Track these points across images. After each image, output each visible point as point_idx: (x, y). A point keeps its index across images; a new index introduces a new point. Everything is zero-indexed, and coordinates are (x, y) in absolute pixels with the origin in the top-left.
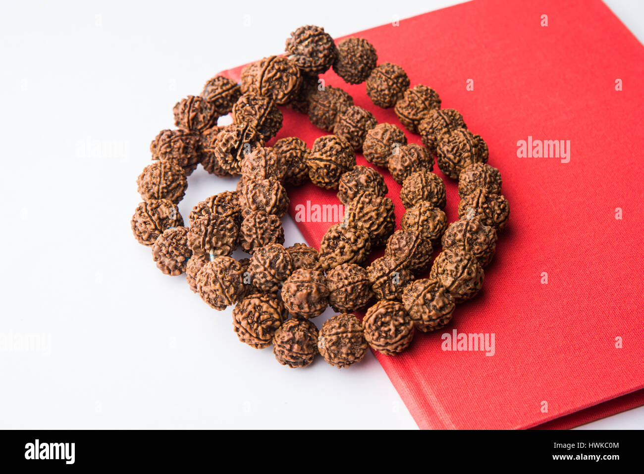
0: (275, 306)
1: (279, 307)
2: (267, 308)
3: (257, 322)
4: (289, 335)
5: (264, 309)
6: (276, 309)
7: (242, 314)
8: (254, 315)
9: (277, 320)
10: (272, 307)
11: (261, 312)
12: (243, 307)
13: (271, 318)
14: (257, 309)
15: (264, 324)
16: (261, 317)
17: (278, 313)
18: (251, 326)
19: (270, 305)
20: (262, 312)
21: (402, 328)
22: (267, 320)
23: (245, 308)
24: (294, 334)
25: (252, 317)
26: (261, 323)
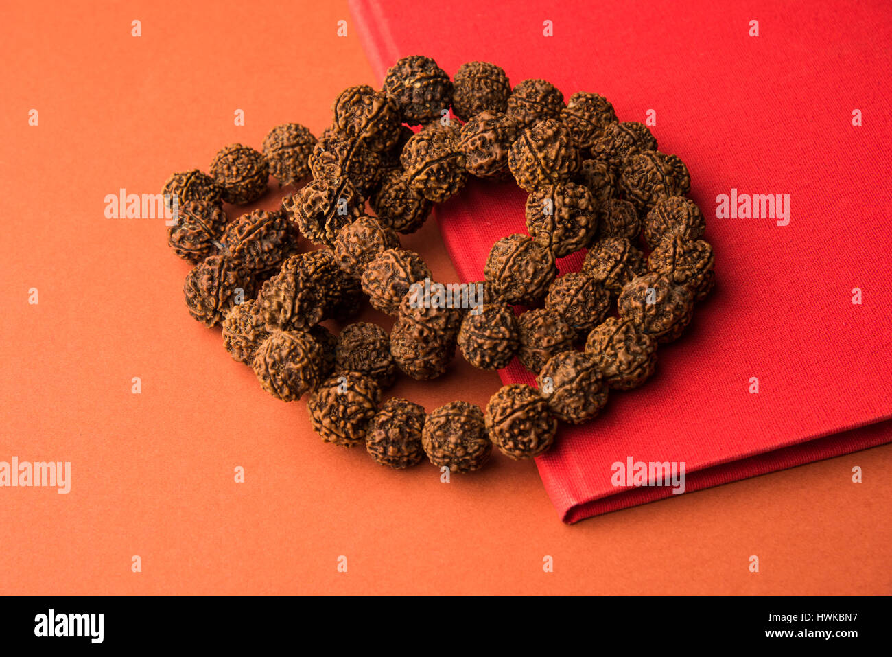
0: (363, 392)
1: (369, 391)
2: (354, 397)
3: (343, 418)
4: (380, 434)
5: (350, 398)
6: (365, 396)
7: (321, 410)
8: (337, 409)
9: (368, 410)
10: (360, 394)
11: (346, 403)
12: (321, 400)
13: (361, 409)
14: (340, 401)
15: (353, 419)
16: (348, 410)
17: (369, 401)
18: (336, 425)
19: (357, 392)
20: (348, 403)
21: (546, 436)
22: (356, 413)
23: (323, 400)
24: (386, 432)
25: (335, 413)
26: (349, 419)
